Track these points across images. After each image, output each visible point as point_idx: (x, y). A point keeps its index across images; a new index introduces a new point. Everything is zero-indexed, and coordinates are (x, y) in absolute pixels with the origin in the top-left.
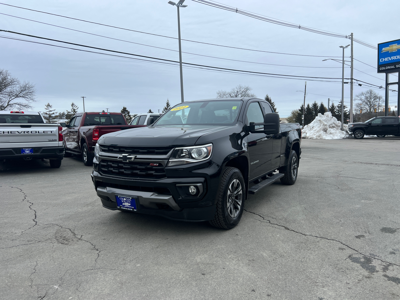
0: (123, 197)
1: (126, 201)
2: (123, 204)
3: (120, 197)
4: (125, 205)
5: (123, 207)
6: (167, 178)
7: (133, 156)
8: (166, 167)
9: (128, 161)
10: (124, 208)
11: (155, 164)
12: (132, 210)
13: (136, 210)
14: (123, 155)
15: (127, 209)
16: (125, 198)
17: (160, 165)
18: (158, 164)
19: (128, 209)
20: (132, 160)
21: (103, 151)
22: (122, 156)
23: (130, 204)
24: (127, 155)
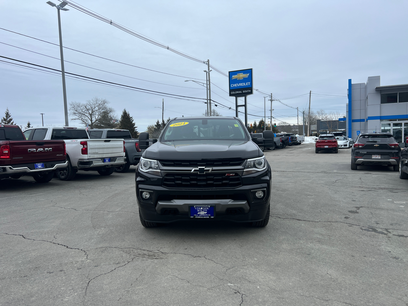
0: (199, 207)
1: (202, 210)
2: (198, 213)
3: (196, 207)
4: (200, 214)
5: (197, 216)
6: (242, 185)
7: (210, 169)
8: (242, 176)
9: (205, 173)
10: (199, 217)
11: (231, 174)
12: (208, 217)
13: (213, 217)
14: (199, 167)
15: (202, 217)
16: (202, 207)
17: (236, 174)
18: (234, 174)
19: (204, 217)
20: (210, 171)
21: (164, 165)
22: (198, 169)
23: (206, 212)
24: (204, 167)
